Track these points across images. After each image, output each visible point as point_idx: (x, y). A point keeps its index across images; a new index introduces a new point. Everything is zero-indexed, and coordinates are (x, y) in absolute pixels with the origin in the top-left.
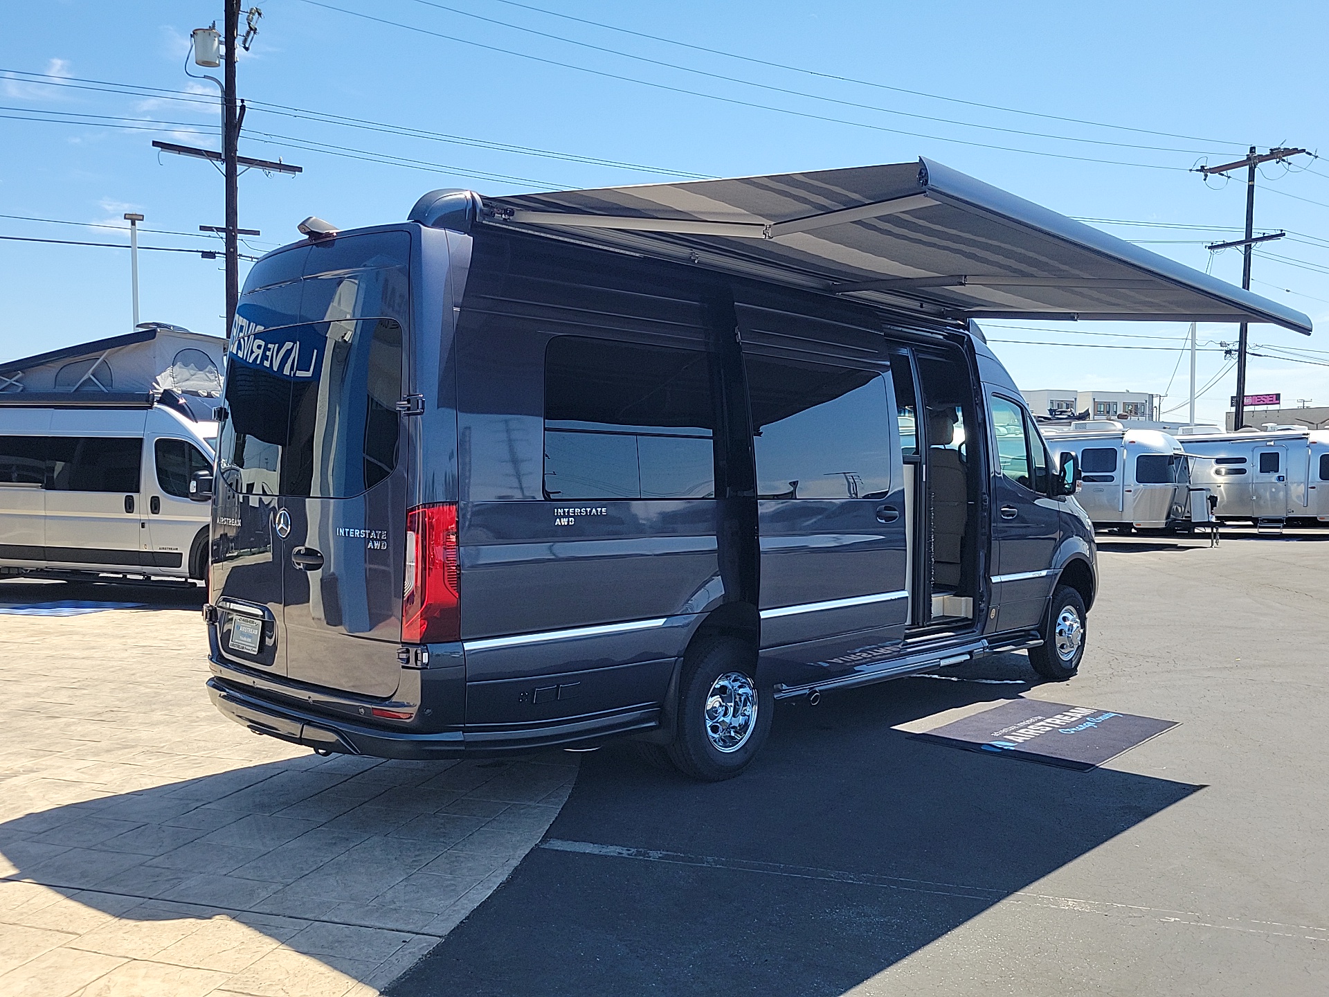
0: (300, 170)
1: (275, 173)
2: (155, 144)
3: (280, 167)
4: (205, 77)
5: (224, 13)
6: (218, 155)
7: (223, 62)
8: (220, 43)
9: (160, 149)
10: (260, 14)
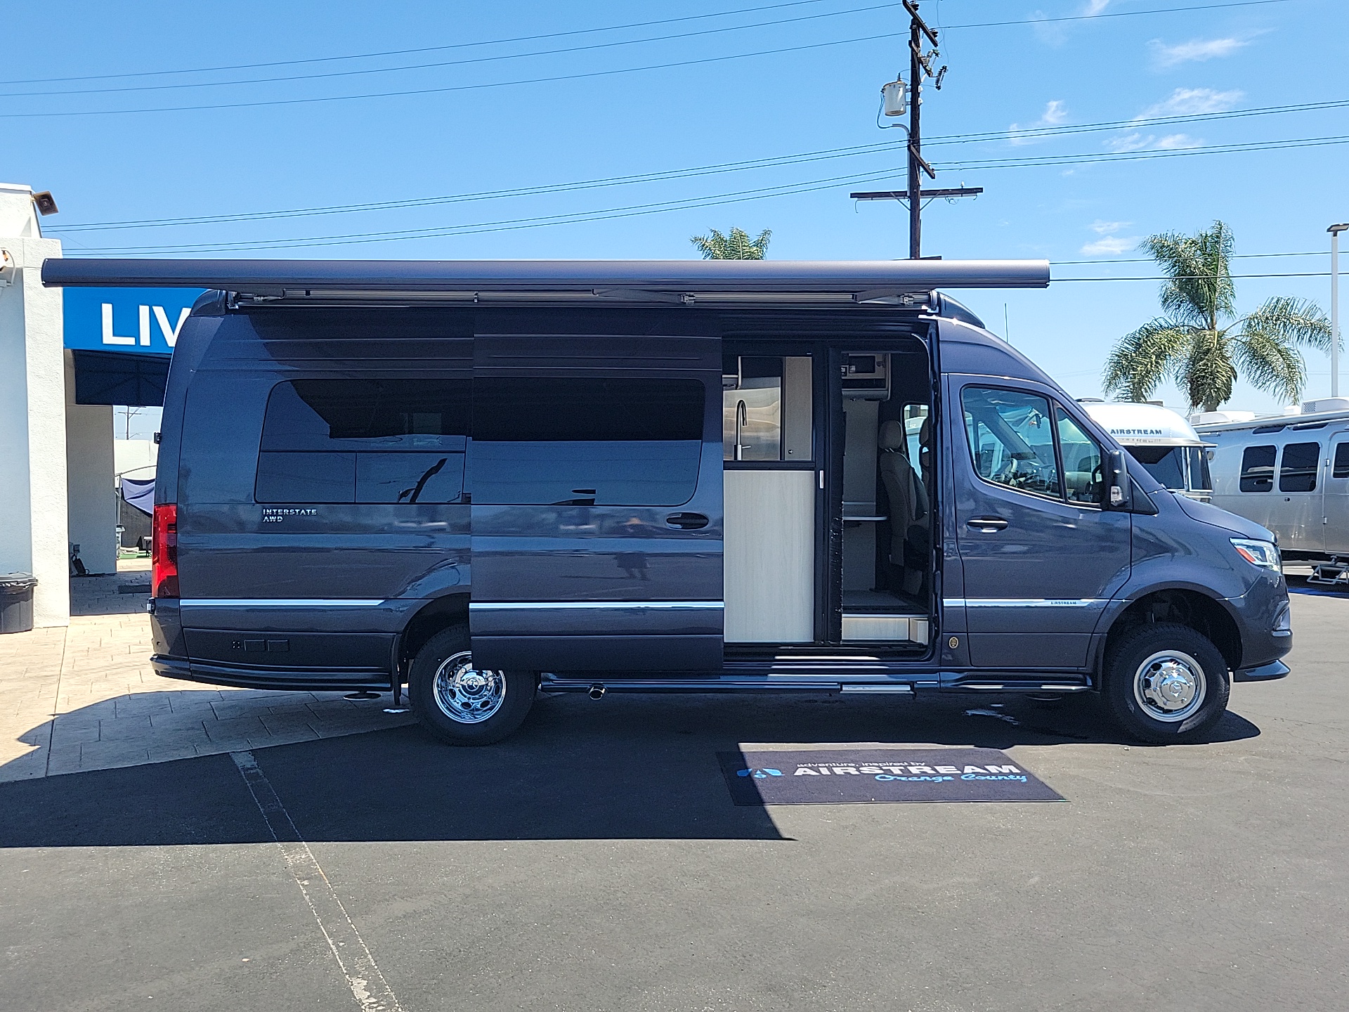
0: (981, 190)
1: (957, 198)
2: (853, 195)
3: (963, 191)
4: (894, 125)
5: (910, 62)
6: (904, 194)
7: (909, 107)
8: (906, 91)
9: (856, 199)
10: (937, 55)
